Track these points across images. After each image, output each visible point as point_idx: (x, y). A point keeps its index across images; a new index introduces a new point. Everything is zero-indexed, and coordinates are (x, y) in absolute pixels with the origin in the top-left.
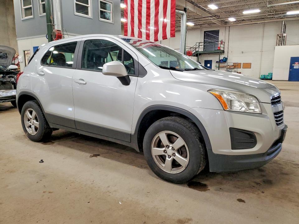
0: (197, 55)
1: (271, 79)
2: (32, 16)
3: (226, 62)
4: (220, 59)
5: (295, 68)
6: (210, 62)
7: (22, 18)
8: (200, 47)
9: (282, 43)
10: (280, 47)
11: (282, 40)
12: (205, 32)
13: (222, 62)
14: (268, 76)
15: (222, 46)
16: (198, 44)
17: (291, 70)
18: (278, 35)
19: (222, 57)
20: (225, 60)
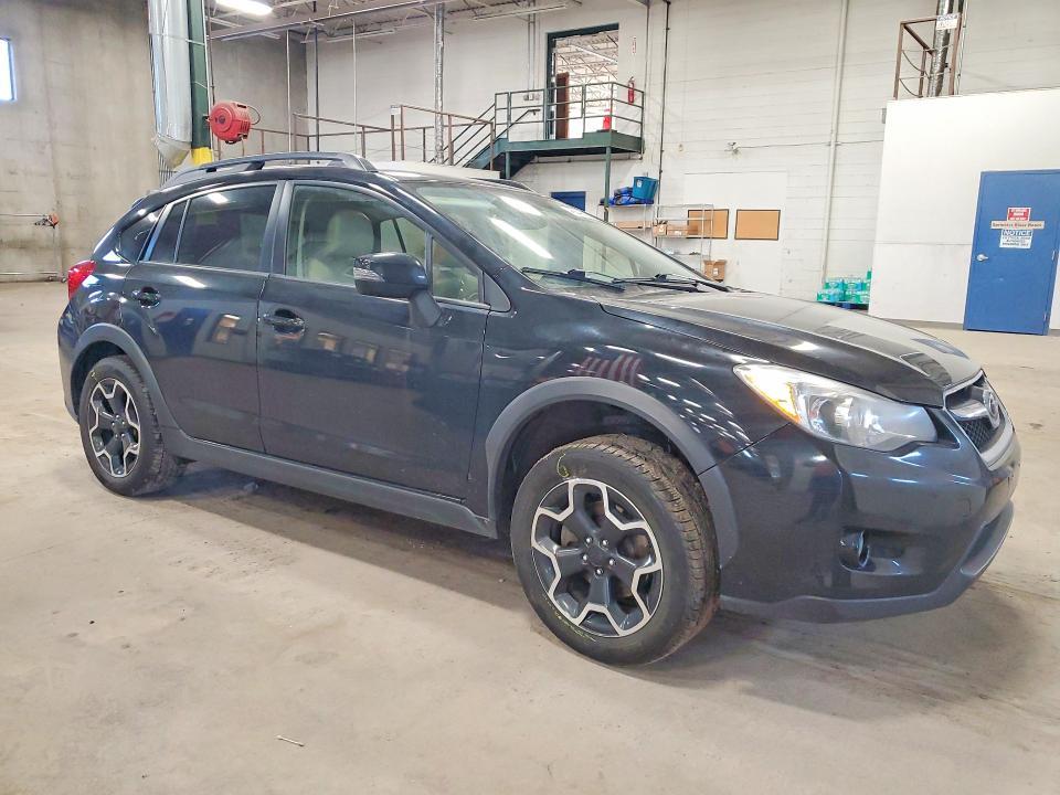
0: (502, 159)
3: (650, 202)
5: (1004, 243)
12: (551, 38)
13: (628, 203)
15: (633, 113)
17: (981, 257)
18: (905, 26)
20: (645, 193)
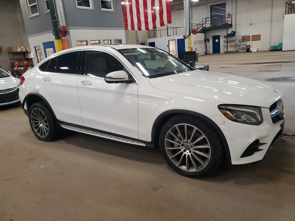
0: (205, 31)
1: (281, 50)
2: (38, 13)
3: (234, 36)
4: (228, 33)
6: (218, 37)
7: (29, 16)
8: (207, 22)
9: (291, 11)
10: (290, 15)
11: (292, 8)
12: (211, 6)
13: (230, 36)
14: (278, 46)
15: (229, 19)
16: (204, 20)
18: (286, 3)
19: (230, 31)
20: (233, 34)
